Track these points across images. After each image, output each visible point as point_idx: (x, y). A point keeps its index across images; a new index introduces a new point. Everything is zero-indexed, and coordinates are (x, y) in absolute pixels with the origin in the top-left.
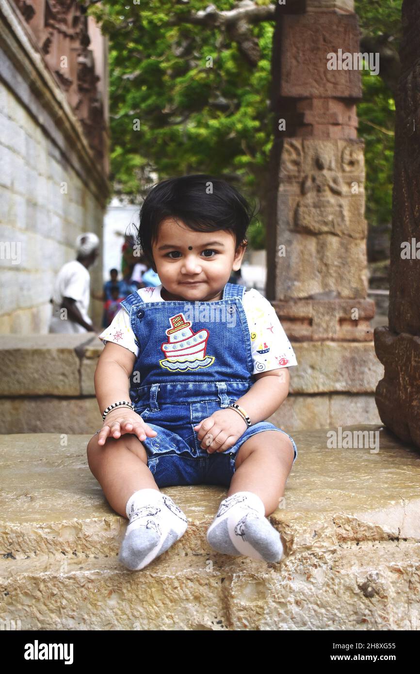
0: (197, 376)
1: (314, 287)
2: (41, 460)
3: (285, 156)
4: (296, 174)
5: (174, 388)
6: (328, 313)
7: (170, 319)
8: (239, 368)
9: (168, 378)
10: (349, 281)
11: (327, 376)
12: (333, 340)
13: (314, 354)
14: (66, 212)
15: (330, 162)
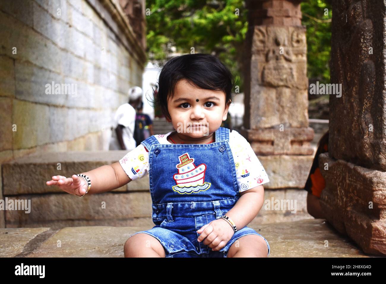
0: (199, 197)
1: (274, 121)
2: (95, 248)
3: (255, 38)
4: (263, 49)
5: (183, 207)
6: (284, 137)
7: (179, 157)
8: (228, 190)
9: (178, 199)
10: (297, 117)
11: (283, 177)
12: (287, 154)
13: (275, 163)
14: (119, 72)
15: (284, 41)
